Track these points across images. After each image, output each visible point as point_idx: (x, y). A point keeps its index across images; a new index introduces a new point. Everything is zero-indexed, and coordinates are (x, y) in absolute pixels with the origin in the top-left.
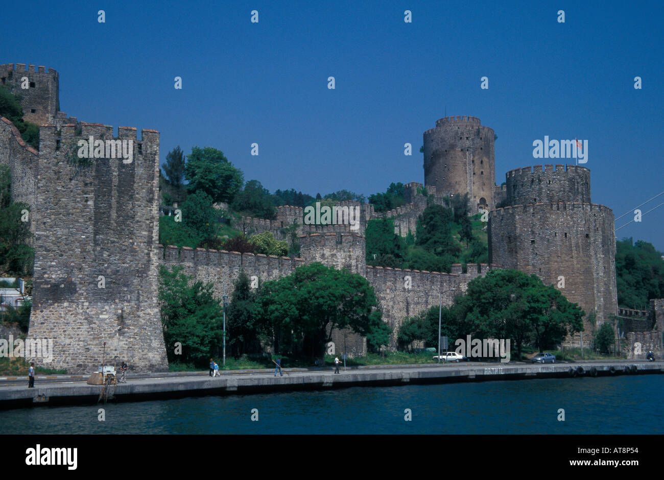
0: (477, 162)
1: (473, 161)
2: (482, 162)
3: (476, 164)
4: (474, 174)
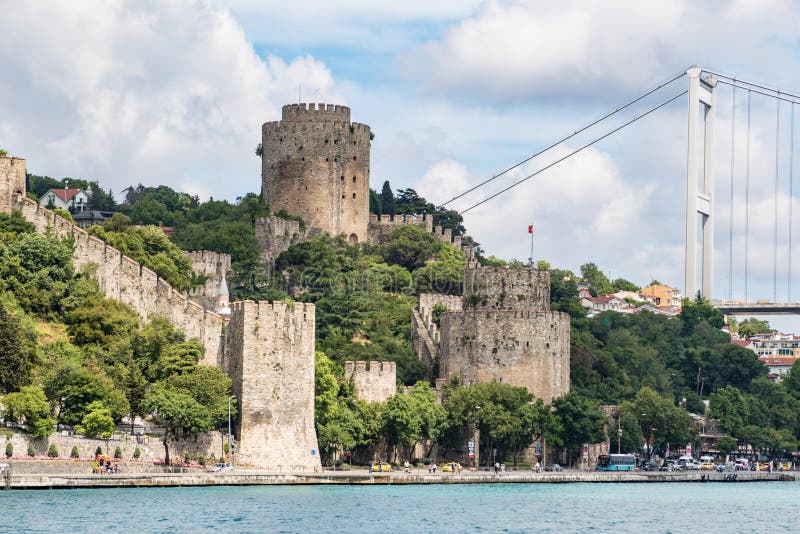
0: (348, 179)
1: (342, 178)
2: (354, 179)
3: (347, 182)
4: (343, 197)
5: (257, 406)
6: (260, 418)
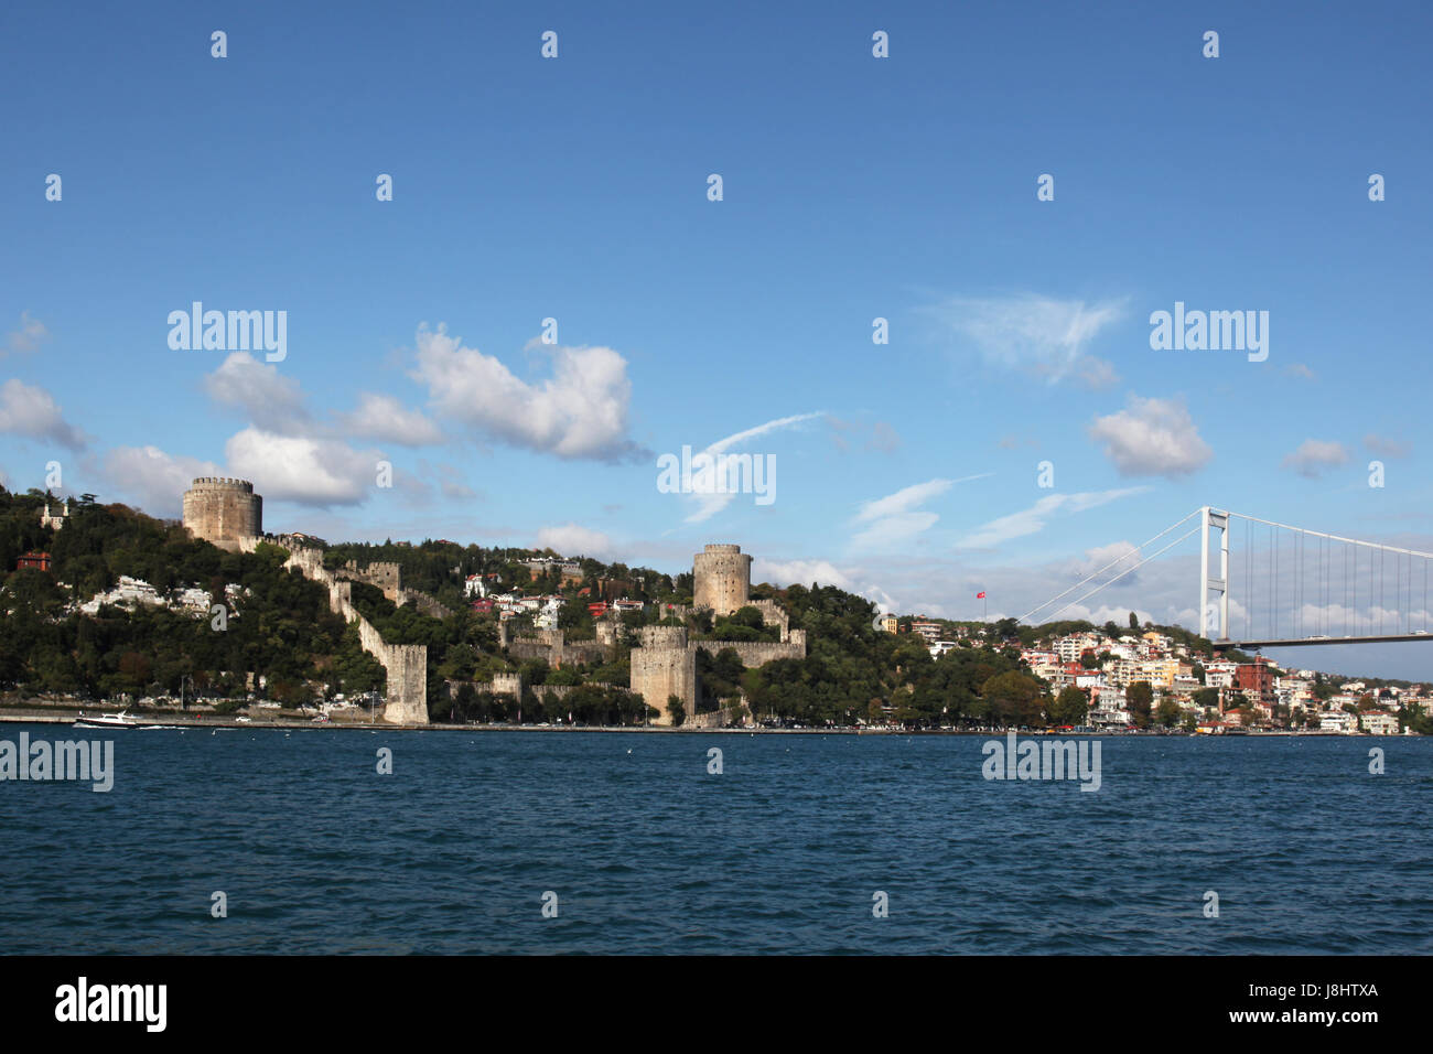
1: (725, 582)
4: (726, 592)
5: (394, 694)
6: (395, 699)
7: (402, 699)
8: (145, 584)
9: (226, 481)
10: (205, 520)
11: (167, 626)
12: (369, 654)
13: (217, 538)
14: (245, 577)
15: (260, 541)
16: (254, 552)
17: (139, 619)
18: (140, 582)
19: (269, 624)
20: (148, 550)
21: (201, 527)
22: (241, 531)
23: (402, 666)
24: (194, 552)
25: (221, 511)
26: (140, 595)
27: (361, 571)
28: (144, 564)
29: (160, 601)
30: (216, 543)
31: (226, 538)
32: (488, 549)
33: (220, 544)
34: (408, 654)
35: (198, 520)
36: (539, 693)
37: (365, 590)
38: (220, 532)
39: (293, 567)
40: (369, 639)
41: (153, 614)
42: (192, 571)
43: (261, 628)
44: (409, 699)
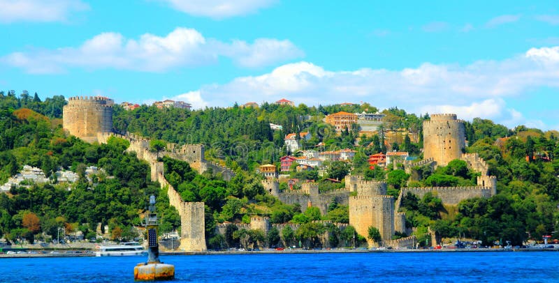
1: (444, 141)
2: (450, 141)
3: (446, 143)
5: (185, 233)
6: (186, 236)
7: (190, 236)
8: (38, 170)
9: (89, 99)
10: (75, 124)
11: (50, 197)
12: (173, 208)
13: (83, 135)
14: (100, 161)
15: (110, 135)
16: (106, 143)
17: (34, 194)
18: (35, 169)
19: (113, 193)
20: (40, 147)
21: (74, 129)
22: (99, 130)
23: (190, 216)
24: (69, 146)
25: (86, 118)
26: (35, 177)
27: (177, 150)
28: (38, 156)
29: (46, 180)
30: (83, 139)
31: (90, 135)
32: (314, 107)
33: (85, 139)
34: (193, 208)
35: (72, 124)
36: (281, 230)
37: (176, 165)
38: (85, 132)
39: (131, 152)
40: (174, 199)
41: (42, 190)
42: (68, 159)
43: (107, 195)
44: (194, 236)
